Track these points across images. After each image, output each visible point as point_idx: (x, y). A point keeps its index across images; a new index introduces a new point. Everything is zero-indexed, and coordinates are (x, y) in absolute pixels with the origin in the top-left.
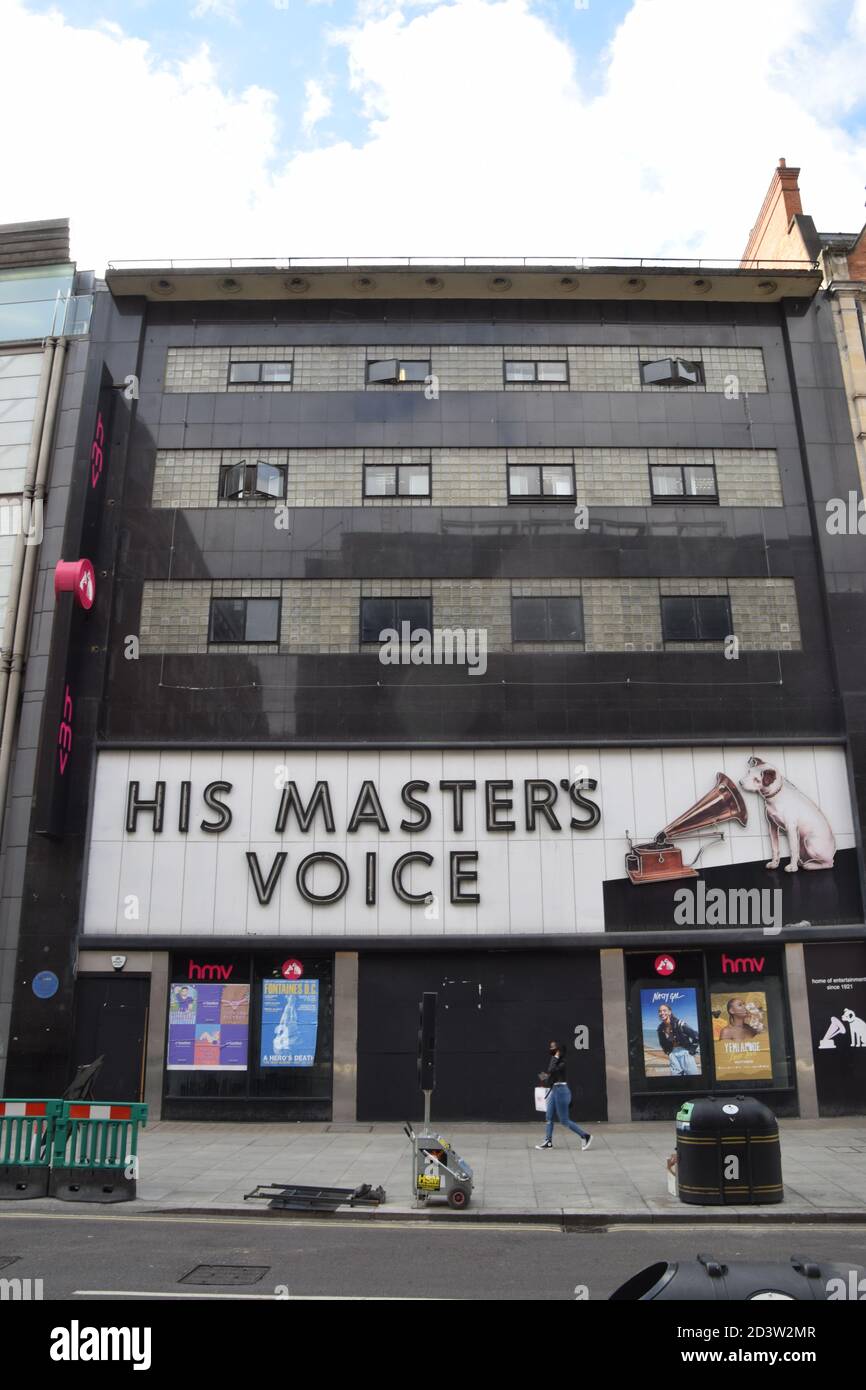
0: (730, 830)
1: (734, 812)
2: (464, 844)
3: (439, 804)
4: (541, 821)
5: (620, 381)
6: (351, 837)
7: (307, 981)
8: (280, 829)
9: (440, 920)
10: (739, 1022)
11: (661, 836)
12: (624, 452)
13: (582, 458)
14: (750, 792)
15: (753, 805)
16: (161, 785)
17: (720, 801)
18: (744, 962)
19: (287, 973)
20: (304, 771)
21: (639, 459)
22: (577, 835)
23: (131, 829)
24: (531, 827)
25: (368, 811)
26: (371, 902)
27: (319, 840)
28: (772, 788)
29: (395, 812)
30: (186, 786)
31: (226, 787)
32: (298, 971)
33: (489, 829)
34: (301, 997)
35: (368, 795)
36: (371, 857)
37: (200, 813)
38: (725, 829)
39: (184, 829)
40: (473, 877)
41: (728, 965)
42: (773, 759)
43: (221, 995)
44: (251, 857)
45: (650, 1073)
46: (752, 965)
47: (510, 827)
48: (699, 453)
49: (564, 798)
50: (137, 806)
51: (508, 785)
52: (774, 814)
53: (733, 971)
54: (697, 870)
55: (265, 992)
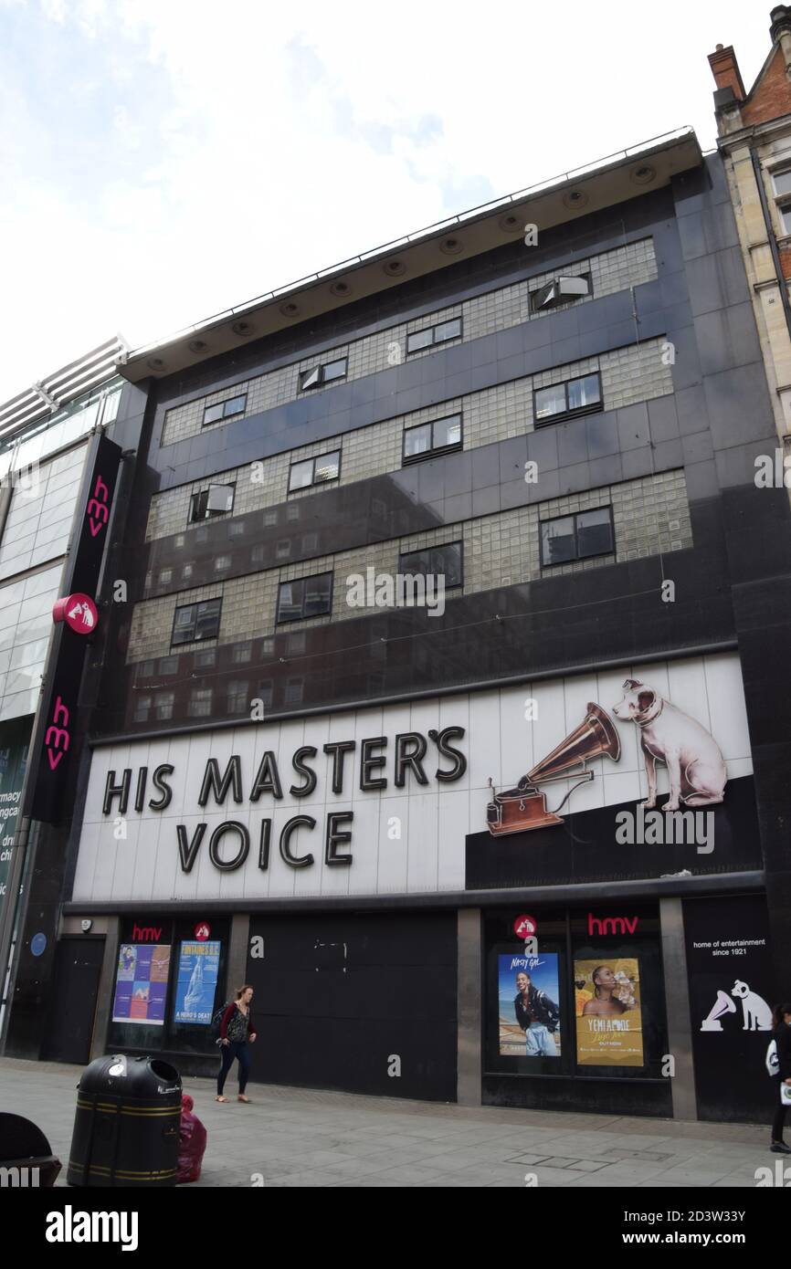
0: (602, 768)
1: (606, 746)
2: (340, 806)
3: (322, 767)
4: (410, 777)
5: (509, 318)
6: (254, 806)
7: (212, 943)
8: (203, 803)
9: (321, 884)
10: (606, 995)
11: (524, 781)
12: (510, 386)
13: (470, 405)
14: (626, 720)
15: (629, 738)
16: (128, 772)
17: (591, 734)
18: (614, 923)
19: (198, 935)
20: (222, 748)
21: (525, 388)
22: (444, 788)
23: (107, 812)
24: (400, 784)
25: (267, 783)
26: (264, 866)
27: (230, 812)
28: (652, 711)
29: (289, 778)
30: (144, 771)
31: (166, 770)
32: (207, 933)
33: (364, 788)
34: (207, 958)
35: (268, 768)
36: (267, 824)
37: (152, 794)
38: (597, 768)
39: (139, 809)
40: (347, 838)
41: (596, 926)
42: (652, 680)
43: (151, 954)
44: (181, 829)
45: (505, 1050)
46: (623, 926)
47: (381, 785)
48: (584, 364)
49: (432, 748)
50: (115, 792)
51: (382, 743)
52: (651, 743)
53: (601, 933)
54: (561, 817)
55: (183, 949)
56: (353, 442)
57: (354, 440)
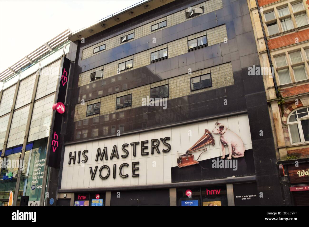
0: (210, 148)
1: (210, 141)
2: (135, 160)
3: (130, 149)
4: (155, 151)
5: (180, 20)
6: (111, 161)
7: (100, 200)
8: (97, 160)
9: (131, 182)
11: (187, 152)
12: (181, 40)
13: (170, 45)
14: (216, 134)
15: (217, 139)
16: (75, 152)
17: (206, 138)
18: (214, 191)
19: (97, 197)
20: (102, 145)
21: (185, 40)
22: (165, 154)
23: (70, 164)
24: (152, 153)
25: (115, 154)
26: (114, 178)
27: (104, 162)
28: (223, 131)
29: (121, 153)
30: (80, 152)
31: (86, 151)
32: (99, 197)
33: (142, 155)
34: (99, 204)
35: (115, 150)
36: (115, 166)
37: (82, 158)
38: (208, 147)
39: (79, 162)
40: (138, 169)
41: (209, 192)
42: (223, 122)
43: (83, 203)
44: (91, 168)
46: (216, 192)
47: (147, 154)
48: (202, 33)
49: (161, 143)
50: (72, 158)
51: (147, 142)
52: (223, 140)
53: (210, 194)
54: (198, 162)
55: (92, 202)
56: (136, 57)
57: (137, 56)
